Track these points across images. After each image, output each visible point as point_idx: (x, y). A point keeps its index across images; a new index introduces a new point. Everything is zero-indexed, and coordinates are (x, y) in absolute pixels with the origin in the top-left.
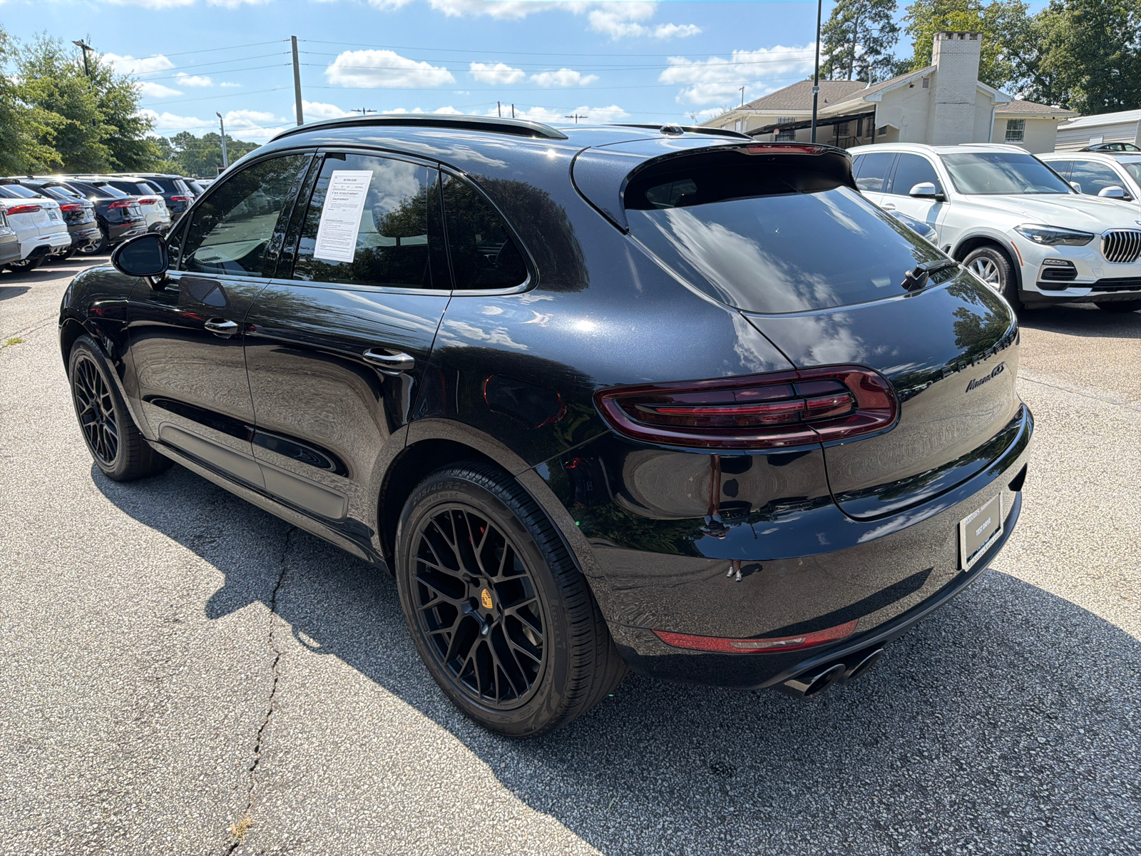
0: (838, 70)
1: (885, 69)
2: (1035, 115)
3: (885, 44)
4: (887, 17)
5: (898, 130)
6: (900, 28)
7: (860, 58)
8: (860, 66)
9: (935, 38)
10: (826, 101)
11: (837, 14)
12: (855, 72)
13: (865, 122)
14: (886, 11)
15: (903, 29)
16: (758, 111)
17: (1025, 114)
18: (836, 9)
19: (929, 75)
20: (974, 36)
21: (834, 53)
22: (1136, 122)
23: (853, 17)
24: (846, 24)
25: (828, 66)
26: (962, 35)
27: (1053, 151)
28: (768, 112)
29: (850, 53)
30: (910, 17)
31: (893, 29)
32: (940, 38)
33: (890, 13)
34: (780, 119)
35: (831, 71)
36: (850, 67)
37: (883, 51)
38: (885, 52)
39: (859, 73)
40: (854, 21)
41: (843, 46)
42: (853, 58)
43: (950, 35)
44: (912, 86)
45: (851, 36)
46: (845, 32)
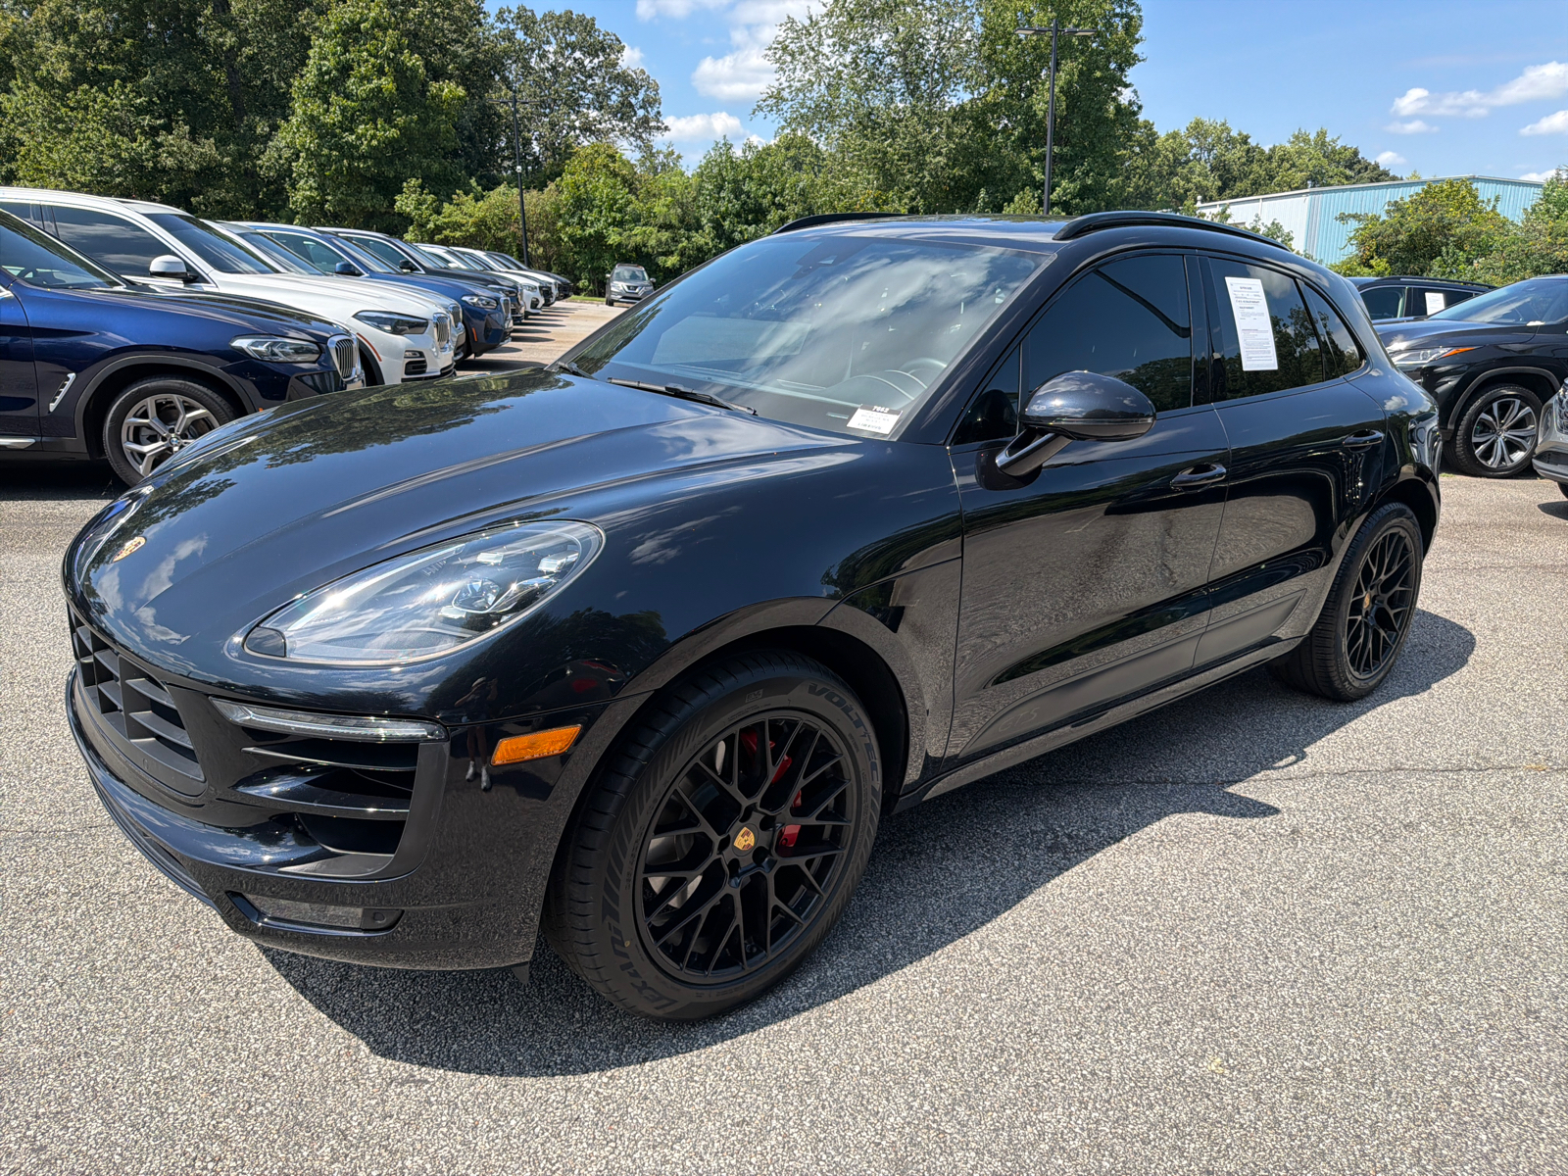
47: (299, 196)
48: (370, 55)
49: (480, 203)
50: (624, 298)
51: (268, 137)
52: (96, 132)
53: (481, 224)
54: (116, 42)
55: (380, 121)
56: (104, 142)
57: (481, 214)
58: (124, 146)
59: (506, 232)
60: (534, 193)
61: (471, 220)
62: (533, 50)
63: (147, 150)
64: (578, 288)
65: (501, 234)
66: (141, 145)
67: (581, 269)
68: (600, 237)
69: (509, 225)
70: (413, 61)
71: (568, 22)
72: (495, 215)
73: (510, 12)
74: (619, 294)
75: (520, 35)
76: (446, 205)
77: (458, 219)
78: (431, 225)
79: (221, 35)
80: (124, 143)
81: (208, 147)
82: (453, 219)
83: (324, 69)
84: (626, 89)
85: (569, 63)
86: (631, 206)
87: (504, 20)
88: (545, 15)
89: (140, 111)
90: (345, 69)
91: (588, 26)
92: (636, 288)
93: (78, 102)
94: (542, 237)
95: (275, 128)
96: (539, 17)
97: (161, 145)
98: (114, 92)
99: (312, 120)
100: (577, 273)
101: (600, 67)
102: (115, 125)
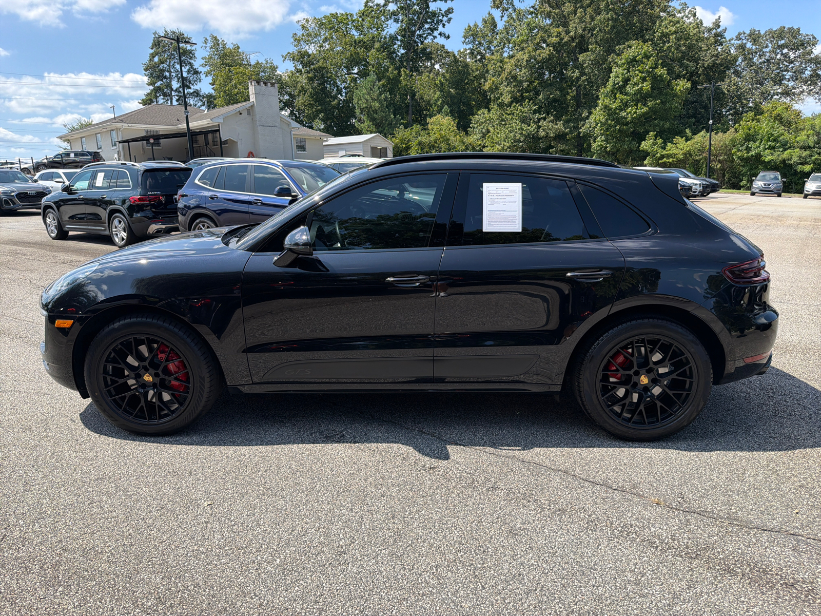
0: (162, 97)
1: (196, 99)
2: (311, 136)
3: (192, 82)
4: (190, 64)
5: (236, 142)
6: (201, 72)
7: (176, 90)
8: (177, 96)
9: (250, 84)
10: (178, 120)
11: (154, 57)
12: (174, 100)
13: (210, 136)
14: (188, 60)
15: (203, 73)
16: (130, 125)
17: (304, 135)
18: (152, 54)
19: (250, 107)
20: (273, 85)
21: (156, 85)
22: (360, 143)
23: (166, 61)
24: (162, 65)
25: (153, 93)
26: (266, 84)
27: (323, 158)
28: (138, 125)
29: (169, 86)
30: (206, 65)
31: (196, 72)
32: (253, 84)
33: (192, 61)
34: (147, 131)
35: (156, 97)
36: (170, 95)
37: (192, 87)
38: (194, 88)
39: (177, 100)
40: (168, 63)
41: (162, 80)
42: (172, 89)
43: (258, 83)
44: (241, 114)
45: (167, 74)
46: (162, 71)
47: (595, 145)
48: (640, 72)
49: (688, 142)
50: (761, 191)
51: (587, 118)
52: (516, 124)
53: (688, 154)
54: (531, 82)
55: (639, 105)
56: (517, 128)
57: (688, 149)
58: (525, 129)
59: (701, 157)
60: (720, 134)
61: (682, 152)
62: (756, 53)
63: (534, 130)
64: (740, 186)
65: (697, 158)
66: (532, 127)
67: (743, 175)
68: (758, 156)
69: (703, 152)
70: (661, 71)
71: (781, 33)
72: (696, 148)
73: (744, 33)
74: (757, 188)
75: (749, 45)
76: (669, 144)
77: (675, 151)
78: (658, 155)
79: (573, 73)
80: (525, 126)
81: (560, 126)
82: (671, 152)
83: (616, 82)
84: (816, 66)
85: (779, 56)
86: (782, 137)
87: (740, 39)
88: (766, 32)
89: (535, 112)
90: (626, 81)
91: (794, 33)
92: (769, 185)
93: (511, 111)
94: (721, 158)
95: (590, 113)
96: (762, 33)
97: (540, 127)
98: (525, 105)
99: (606, 107)
100: (741, 177)
101: (799, 57)
102: (524, 120)
